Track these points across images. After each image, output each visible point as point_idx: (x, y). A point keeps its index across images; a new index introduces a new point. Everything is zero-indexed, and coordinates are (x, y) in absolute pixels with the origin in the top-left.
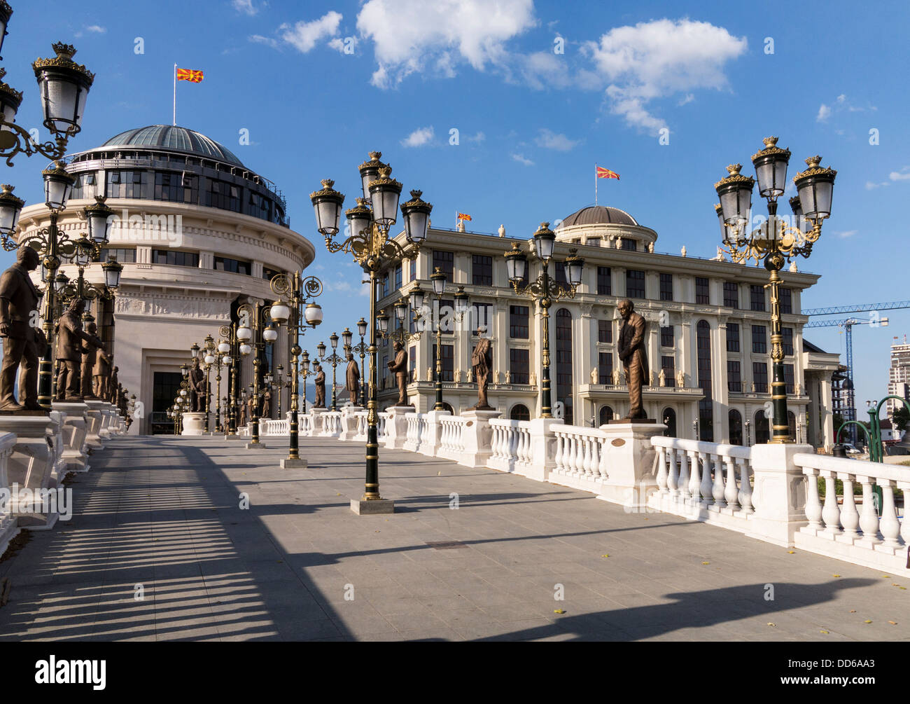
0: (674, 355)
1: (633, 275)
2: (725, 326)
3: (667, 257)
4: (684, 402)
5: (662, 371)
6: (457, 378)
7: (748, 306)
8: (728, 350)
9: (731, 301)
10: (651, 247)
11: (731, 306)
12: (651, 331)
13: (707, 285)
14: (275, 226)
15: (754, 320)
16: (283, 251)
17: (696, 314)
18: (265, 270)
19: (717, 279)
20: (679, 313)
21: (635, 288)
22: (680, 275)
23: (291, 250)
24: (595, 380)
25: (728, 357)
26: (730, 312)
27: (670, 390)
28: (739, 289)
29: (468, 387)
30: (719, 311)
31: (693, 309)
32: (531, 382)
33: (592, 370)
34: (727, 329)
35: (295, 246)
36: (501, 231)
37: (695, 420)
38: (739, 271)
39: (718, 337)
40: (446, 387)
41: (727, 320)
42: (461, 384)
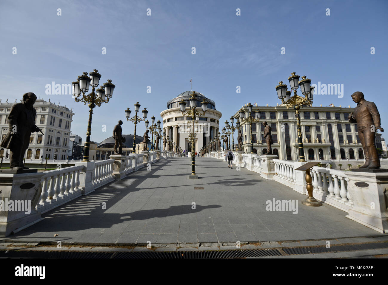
0: (321, 134)
1: (306, 113)
2: (336, 125)
3: (316, 107)
4: (325, 147)
5: (317, 138)
6: (258, 142)
7: (344, 119)
8: (338, 132)
9: (338, 118)
10: (311, 105)
11: (338, 119)
12: (313, 127)
13: (330, 114)
14: (213, 110)
15: (346, 123)
16: (214, 115)
17: (326, 122)
18: (210, 119)
19: (332, 112)
20: (322, 122)
21: (307, 117)
22: (321, 112)
23: (216, 114)
24: (297, 142)
25: (338, 133)
26: (338, 121)
27: (320, 144)
28: (340, 114)
29: (260, 144)
30: (334, 121)
31: (325, 121)
32: (278, 143)
33: (296, 139)
34: (337, 126)
35: (217, 114)
36: (267, 105)
37: (329, 152)
38: (339, 109)
39: (334, 128)
40: (254, 144)
41: (337, 123)
42: (259, 144)
